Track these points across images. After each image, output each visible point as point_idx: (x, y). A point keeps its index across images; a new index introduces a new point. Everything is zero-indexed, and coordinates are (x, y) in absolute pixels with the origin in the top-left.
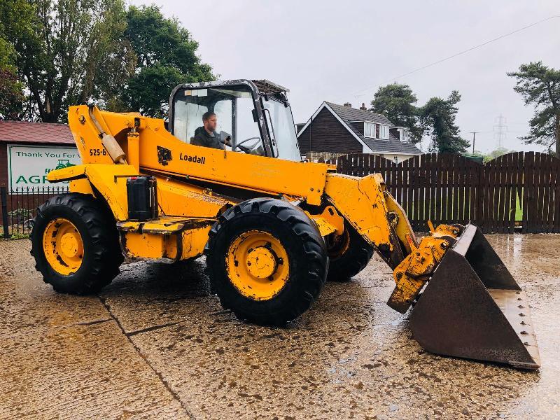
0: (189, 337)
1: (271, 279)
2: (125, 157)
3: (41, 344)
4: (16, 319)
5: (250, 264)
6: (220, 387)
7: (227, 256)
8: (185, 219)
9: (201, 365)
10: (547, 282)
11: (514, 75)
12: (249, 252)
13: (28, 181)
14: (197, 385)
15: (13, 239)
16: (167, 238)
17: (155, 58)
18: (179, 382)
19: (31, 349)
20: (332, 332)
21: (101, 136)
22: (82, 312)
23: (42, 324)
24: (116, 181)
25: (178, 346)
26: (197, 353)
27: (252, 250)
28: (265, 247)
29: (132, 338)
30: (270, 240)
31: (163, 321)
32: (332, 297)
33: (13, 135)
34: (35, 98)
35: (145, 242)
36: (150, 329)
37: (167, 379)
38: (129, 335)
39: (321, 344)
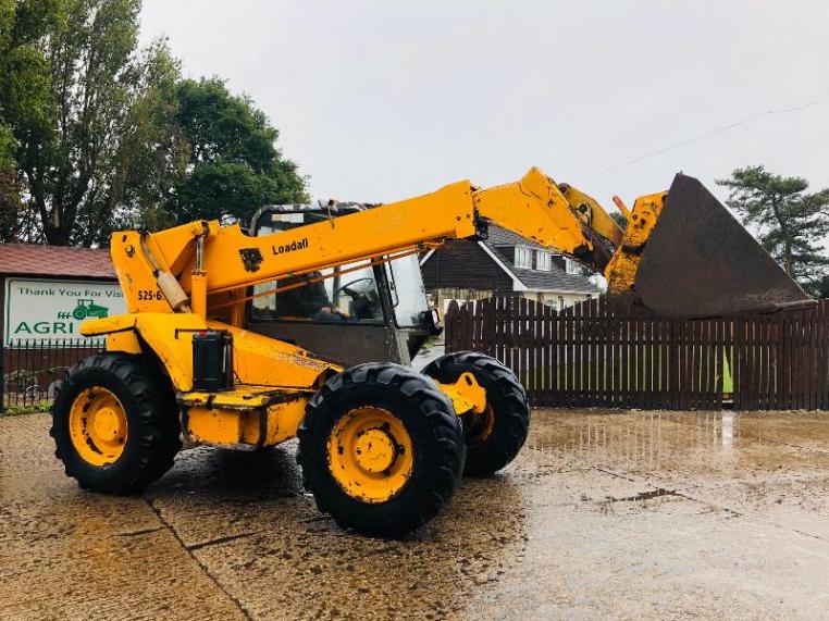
0: (273, 552)
1: (387, 473)
2: (188, 303)
3: (70, 562)
4: (31, 527)
5: (359, 452)
6: (318, 616)
7: (330, 440)
8: (268, 389)
9: (291, 588)
10: (759, 479)
11: (726, 183)
12: (359, 435)
13: (33, 330)
14: (287, 614)
15: (9, 415)
16: (245, 416)
17: (216, 150)
18: (264, 610)
19: (57, 569)
20: (467, 545)
21: (156, 274)
22: (123, 518)
23: (68, 534)
24: (177, 337)
25: (259, 563)
26: (284, 572)
27: (363, 433)
28: (381, 429)
29: (195, 552)
30: (388, 420)
31: (235, 531)
32: (466, 498)
33: (13, 264)
34: (38, 205)
35: (215, 421)
36: (218, 542)
37: (247, 606)
38: (190, 549)
39: (451, 562)
